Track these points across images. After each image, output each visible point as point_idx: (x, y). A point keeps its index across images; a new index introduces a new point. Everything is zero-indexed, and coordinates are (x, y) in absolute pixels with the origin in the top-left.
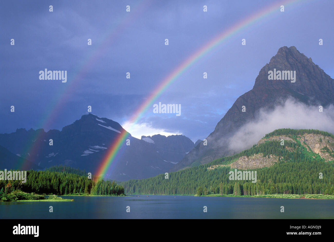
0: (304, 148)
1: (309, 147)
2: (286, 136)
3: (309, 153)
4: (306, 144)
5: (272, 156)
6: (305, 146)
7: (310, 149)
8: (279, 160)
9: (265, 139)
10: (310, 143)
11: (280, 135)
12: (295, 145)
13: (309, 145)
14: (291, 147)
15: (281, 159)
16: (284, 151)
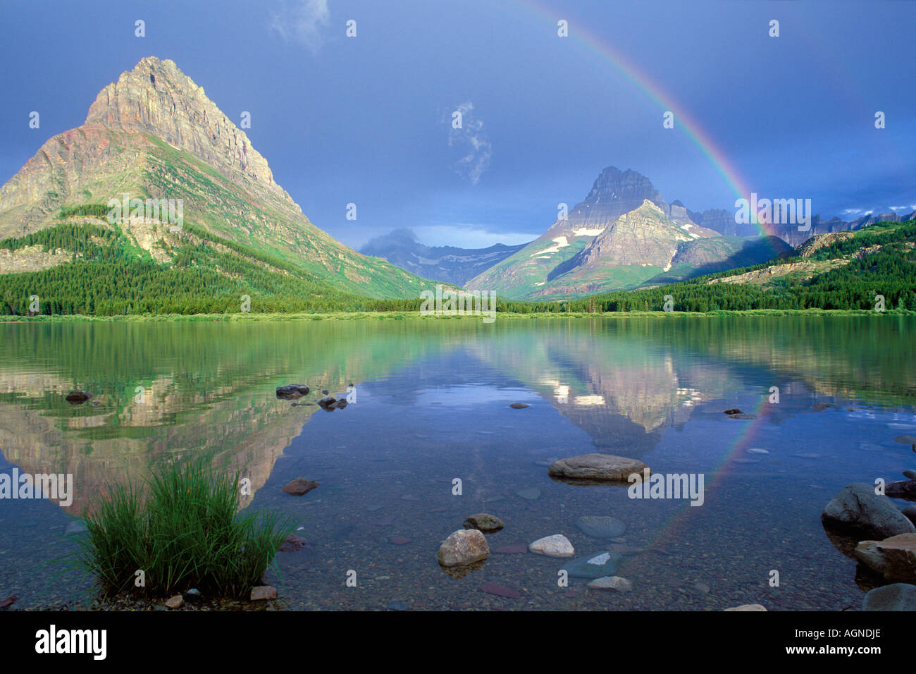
0: (125, 240)
1: (135, 239)
2: (97, 218)
3: (134, 248)
4: (130, 234)
5: (62, 250)
6: (129, 236)
7: (136, 242)
8: (74, 257)
9: (59, 220)
10: (137, 232)
11: (86, 214)
12: (111, 233)
13: (135, 236)
14: (102, 236)
15: (77, 256)
16: (86, 244)
